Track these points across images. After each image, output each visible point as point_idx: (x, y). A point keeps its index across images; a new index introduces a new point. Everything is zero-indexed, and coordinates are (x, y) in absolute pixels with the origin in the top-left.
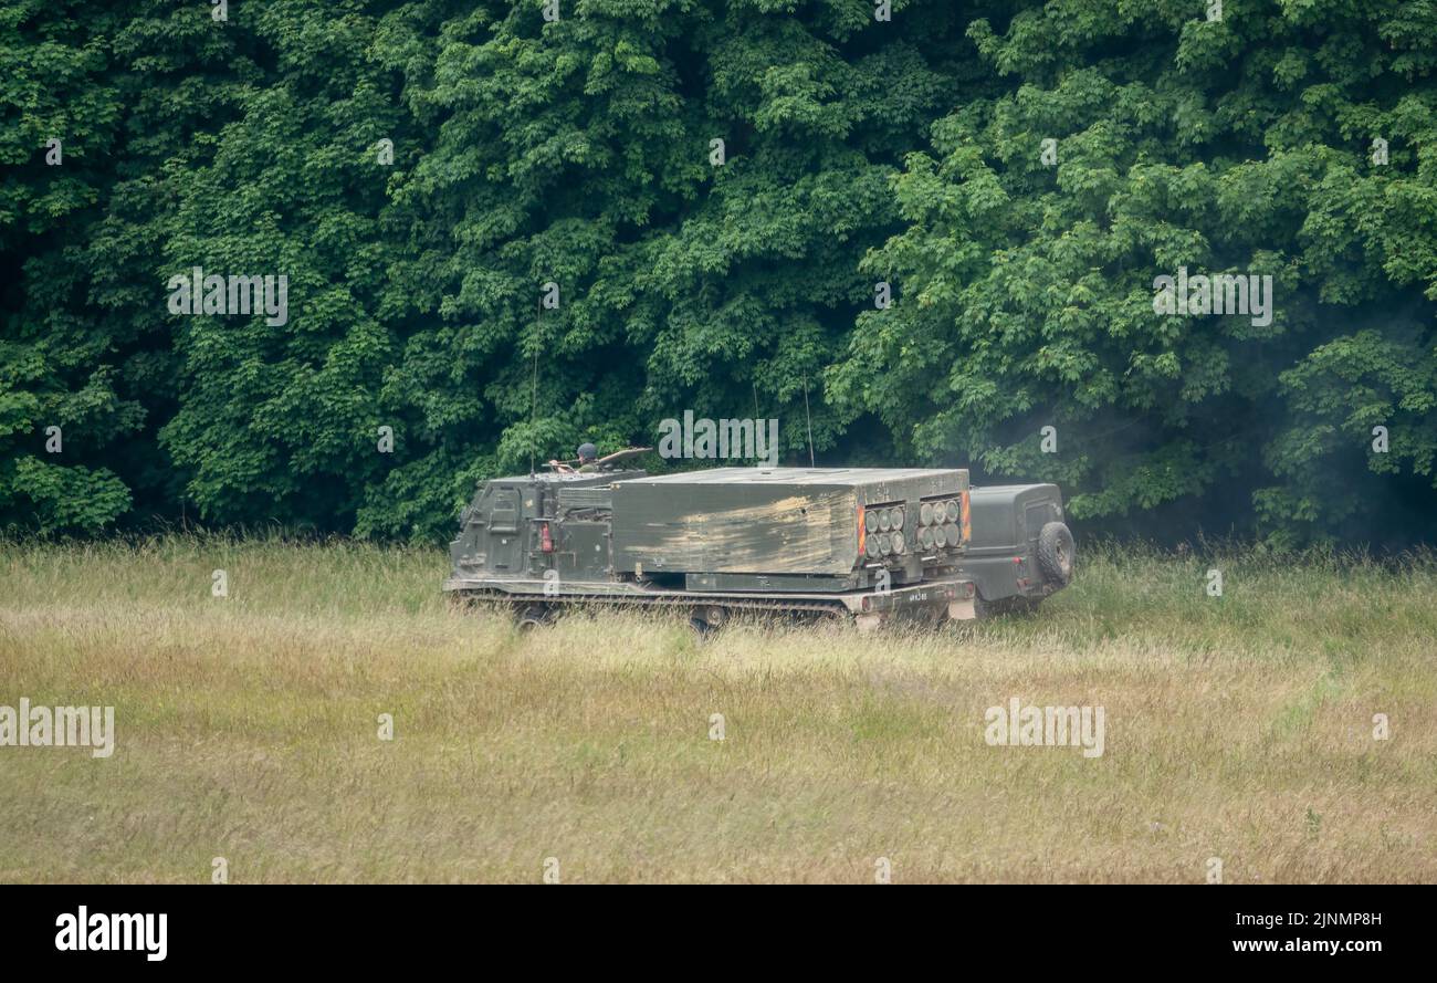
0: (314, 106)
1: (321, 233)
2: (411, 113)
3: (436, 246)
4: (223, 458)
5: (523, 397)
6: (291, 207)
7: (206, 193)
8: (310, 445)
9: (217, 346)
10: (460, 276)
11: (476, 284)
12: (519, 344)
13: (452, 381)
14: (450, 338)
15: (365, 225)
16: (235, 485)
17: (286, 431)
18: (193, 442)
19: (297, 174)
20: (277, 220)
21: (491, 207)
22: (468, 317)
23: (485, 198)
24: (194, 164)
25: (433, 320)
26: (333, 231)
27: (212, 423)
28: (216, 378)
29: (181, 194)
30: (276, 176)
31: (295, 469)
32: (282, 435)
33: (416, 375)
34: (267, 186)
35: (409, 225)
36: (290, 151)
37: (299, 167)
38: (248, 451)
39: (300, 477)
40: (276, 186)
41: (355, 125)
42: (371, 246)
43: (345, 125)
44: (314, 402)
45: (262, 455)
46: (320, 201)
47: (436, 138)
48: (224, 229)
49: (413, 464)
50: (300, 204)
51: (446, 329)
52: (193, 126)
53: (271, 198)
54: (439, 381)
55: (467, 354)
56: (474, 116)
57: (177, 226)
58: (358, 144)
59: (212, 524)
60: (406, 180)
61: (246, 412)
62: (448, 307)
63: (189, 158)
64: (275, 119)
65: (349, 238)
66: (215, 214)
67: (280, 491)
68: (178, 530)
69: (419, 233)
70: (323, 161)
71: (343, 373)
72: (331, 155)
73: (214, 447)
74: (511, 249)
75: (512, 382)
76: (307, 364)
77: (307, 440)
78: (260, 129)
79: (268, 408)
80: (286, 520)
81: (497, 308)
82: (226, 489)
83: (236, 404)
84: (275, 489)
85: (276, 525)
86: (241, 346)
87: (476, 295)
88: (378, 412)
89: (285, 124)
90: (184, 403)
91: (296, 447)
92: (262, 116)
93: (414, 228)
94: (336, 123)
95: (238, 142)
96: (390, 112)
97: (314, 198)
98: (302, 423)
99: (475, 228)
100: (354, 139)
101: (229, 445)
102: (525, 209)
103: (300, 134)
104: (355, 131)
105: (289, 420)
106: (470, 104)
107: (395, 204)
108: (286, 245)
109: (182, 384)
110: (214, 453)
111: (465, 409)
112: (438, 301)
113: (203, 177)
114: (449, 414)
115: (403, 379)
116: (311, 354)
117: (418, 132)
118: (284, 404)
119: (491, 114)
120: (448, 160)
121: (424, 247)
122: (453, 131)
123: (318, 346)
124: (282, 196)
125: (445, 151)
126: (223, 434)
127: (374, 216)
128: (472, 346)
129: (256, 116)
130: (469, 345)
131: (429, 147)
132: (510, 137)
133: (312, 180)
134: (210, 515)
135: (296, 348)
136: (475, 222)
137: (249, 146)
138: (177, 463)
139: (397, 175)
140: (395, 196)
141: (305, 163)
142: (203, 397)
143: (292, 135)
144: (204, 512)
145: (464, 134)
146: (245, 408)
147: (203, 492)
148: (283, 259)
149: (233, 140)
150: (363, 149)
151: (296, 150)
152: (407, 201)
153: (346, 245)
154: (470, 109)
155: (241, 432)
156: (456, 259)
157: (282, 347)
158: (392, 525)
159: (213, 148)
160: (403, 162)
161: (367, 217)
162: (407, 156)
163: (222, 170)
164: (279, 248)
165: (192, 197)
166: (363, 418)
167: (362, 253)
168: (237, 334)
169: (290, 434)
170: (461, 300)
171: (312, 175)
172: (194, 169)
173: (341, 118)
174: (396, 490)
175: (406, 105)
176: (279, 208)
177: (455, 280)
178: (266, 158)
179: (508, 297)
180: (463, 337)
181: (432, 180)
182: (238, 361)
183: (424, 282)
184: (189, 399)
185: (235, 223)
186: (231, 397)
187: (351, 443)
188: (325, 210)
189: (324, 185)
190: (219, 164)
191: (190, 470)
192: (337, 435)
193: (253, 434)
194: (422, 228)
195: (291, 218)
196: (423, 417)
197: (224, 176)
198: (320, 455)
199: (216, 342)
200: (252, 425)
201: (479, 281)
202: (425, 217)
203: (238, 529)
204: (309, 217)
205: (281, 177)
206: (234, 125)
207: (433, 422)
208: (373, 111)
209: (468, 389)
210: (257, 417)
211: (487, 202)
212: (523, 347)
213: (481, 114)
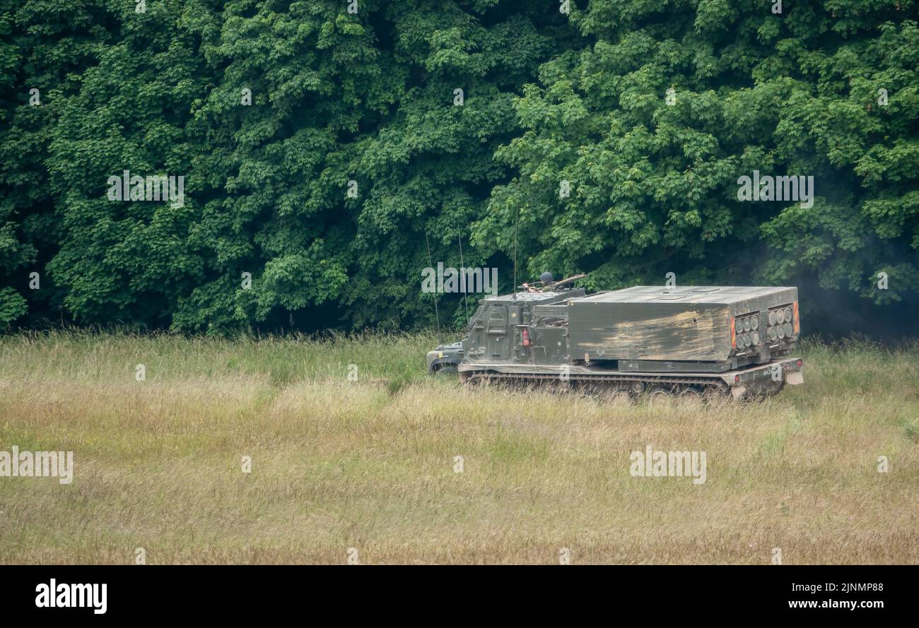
0: (144, 57)
1: (149, 137)
2: (205, 60)
3: (222, 145)
4: (87, 281)
5: (279, 241)
6: (129, 121)
7: (75, 112)
8: (142, 273)
9: (83, 210)
10: (238, 165)
11: (249, 170)
12: (277, 208)
13: (233, 231)
14: (232, 204)
15: (177, 132)
16: (94, 299)
17: (127, 264)
18: (68, 271)
19: (134, 100)
20: (121, 130)
21: (258, 120)
22: (244, 191)
23: (254, 115)
24: (67, 94)
25: (220, 193)
26: (157, 136)
27: (79, 259)
28: (82, 230)
29: (59, 113)
30: (120, 101)
31: (134, 288)
32: (125, 267)
33: (210, 228)
34: (114, 108)
35: (205, 132)
36: (129, 85)
37: (135, 95)
38: (103, 276)
39: (137, 294)
40: (120, 108)
41: (170, 69)
42: (181, 146)
43: (164, 69)
44: (145, 245)
45: (112, 279)
46: (148, 117)
47: (222, 77)
48: (87, 136)
49: (208, 285)
50: (136, 119)
51: (229, 198)
52: (66, 69)
53: (117, 115)
54: (225, 232)
55: (243, 214)
56: (247, 64)
57: (57, 134)
58: (172, 81)
59: (80, 324)
60: (203, 104)
61: (101, 252)
62: (230, 184)
63: (64, 90)
64: (120, 65)
65: (166, 140)
66: (81, 126)
67: (123, 302)
68: (58, 328)
69: (212, 137)
70: (150, 92)
71: (163, 227)
72: (155, 88)
73: (81, 274)
74: (271, 148)
75: (272, 232)
76: (140, 221)
77: (141, 270)
78: (110, 71)
79: (116, 249)
80: (128, 321)
81: (262, 185)
82: (89, 302)
83: (95, 247)
84: (120, 301)
85: (121, 324)
86: (98, 210)
87: (249, 177)
88: (186, 251)
89: (125, 68)
90: (62, 246)
91: (134, 274)
92: (111, 63)
93: (208, 134)
94: (158, 67)
95: (95, 80)
96: (192, 60)
97: (144, 116)
98: (138, 259)
99: (248, 134)
100: (169, 77)
101: (90, 273)
102: (280, 121)
103: (135, 75)
104: (170, 72)
105: (129, 257)
106: (243, 56)
107: (196, 119)
108: (127, 145)
109: (60, 234)
110: (81, 278)
111: (242, 249)
112: (224, 181)
113: (73, 102)
114: (231, 253)
115: (202, 231)
116: (143, 215)
117: (210, 73)
118: (126, 247)
119: (257, 63)
120: (230, 91)
121: (215, 146)
122: (233, 73)
123: (147, 209)
124: (124, 114)
125: (228, 85)
126: (87, 266)
127: (182, 126)
128: (247, 210)
129: (107, 63)
130: (244, 208)
131: (218, 83)
132: (270, 76)
133: (143, 104)
134: (79, 318)
135: (133, 211)
136: (248, 130)
137: (102, 82)
138: (58, 285)
139: (198, 101)
140: (196, 115)
141: (138, 93)
142: (74, 242)
143: (130, 75)
144: (75, 316)
145: (240, 75)
146: (101, 249)
147: (74, 303)
148: (125, 154)
149: (92, 79)
150: (175, 84)
151: (132, 84)
152: (204, 118)
153: (165, 145)
154: (244, 58)
155: (98, 265)
156: (236, 154)
157: (124, 211)
158: (195, 324)
159: (79, 83)
160: (201, 92)
161: (178, 127)
162: (203, 88)
163: (86, 97)
164: (122, 147)
165: (66, 115)
166: (176, 256)
167: (175, 150)
168: (96, 202)
169: (130, 266)
170: (239, 180)
171: (143, 100)
172: (67, 97)
173: (161, 64)
174: (197, 301)
175: (203, 56)
176: (122, 121)
177: (234, 167)
178: (113, 90)
179: (270, 177)
180: (240, 204)
181: (220, 105)
182: (96, 219)
183: (215, 168)
184: (65, 243)
185: (94, 131)
186: (92, 242)
187: (169, 272)
188: (152, 123)
189: (151, 107)
190: (83, 93)
191: (66, 289)
192: (160, 267)
193: (106, 266)
194: (213, 134)
195: (129, 128)
196: (215, 255)
197: (87, 101)
198: (149, 279)
199: (82, 207)
200: (105, 261)
201: (250, 168)
202: (215, 127)
203: (97, 327)
204: (142, 127)
205: (123, 102)
206: (93, 68)
207: (222, 258)
208: (181, 59)
209: (244, 237)
210: (109, 255)
211: (255, 117)
212: (279, 209)
213: (251, 62)
